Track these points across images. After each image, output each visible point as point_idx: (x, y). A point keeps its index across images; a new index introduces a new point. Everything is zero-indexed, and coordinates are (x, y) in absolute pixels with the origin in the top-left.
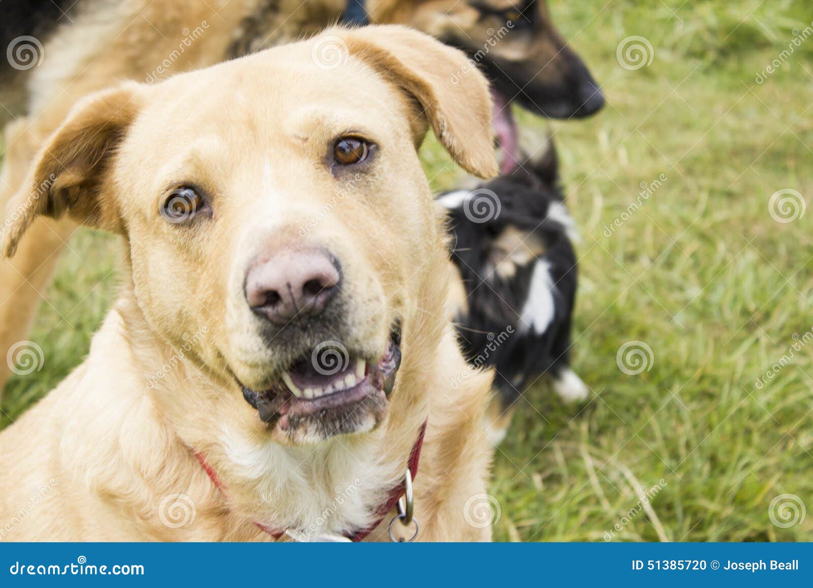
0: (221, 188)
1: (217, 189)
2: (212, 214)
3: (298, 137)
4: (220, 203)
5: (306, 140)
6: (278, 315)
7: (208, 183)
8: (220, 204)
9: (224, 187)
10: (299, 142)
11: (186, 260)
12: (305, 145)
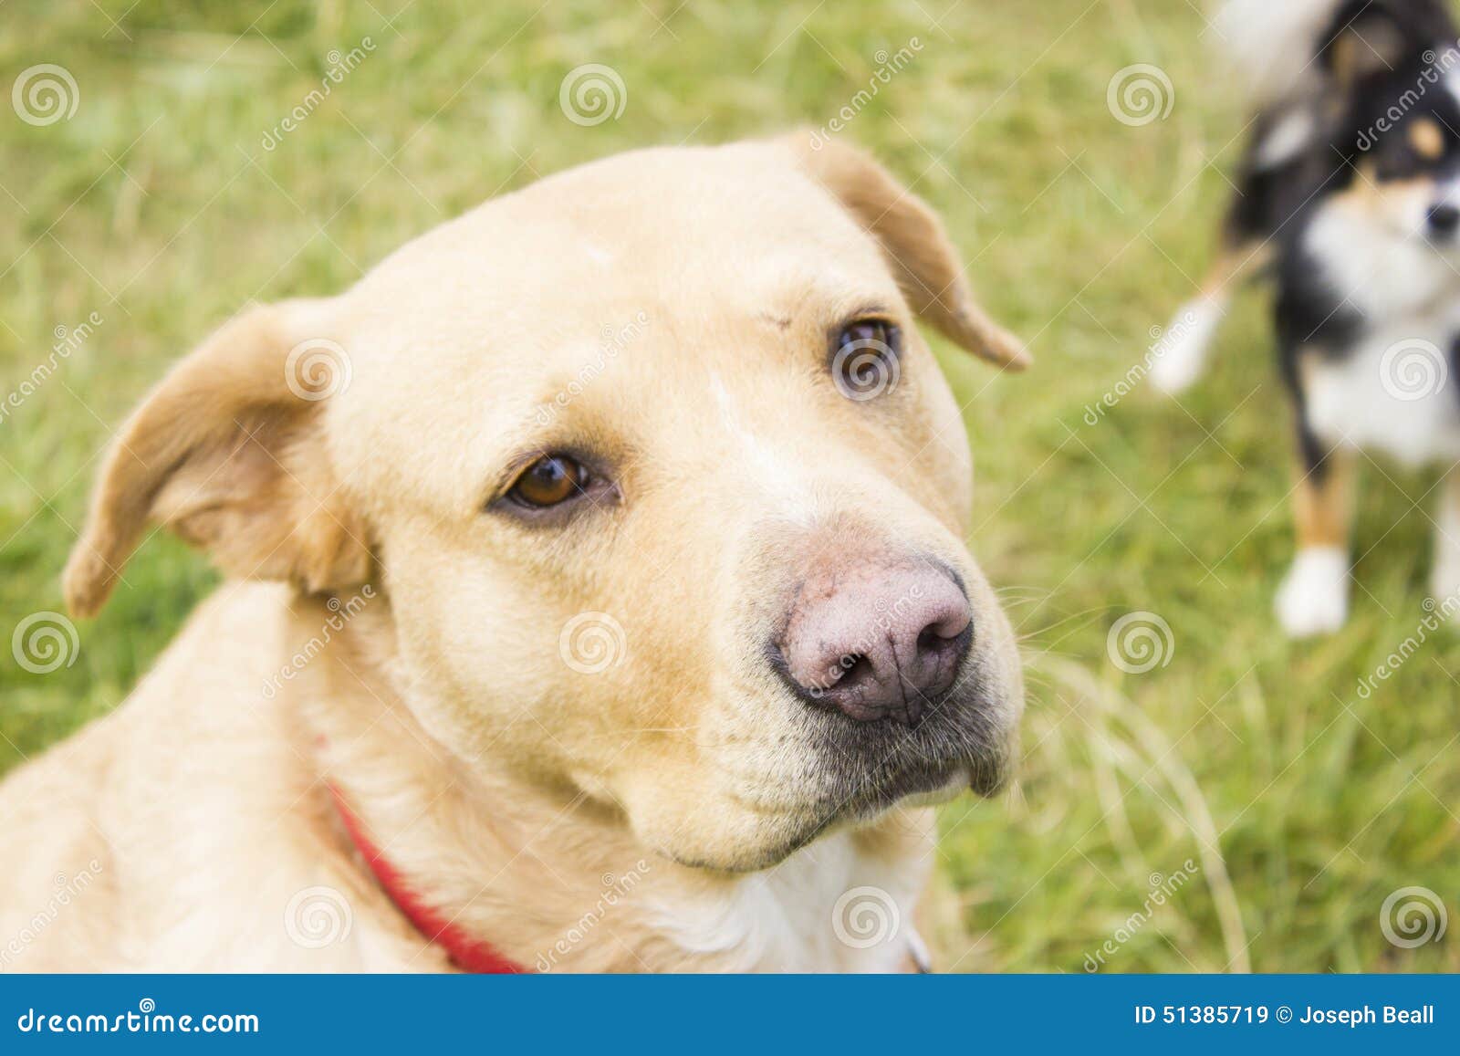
0: (634, 441)
1: (625, 445)
2: (617, 496)
3: (770, 319)
4: (633, 471)
5: (785, 324)
6: (863, 701)
7: (602, 436)
8: (634, 473)
9: (639, 439)
10: (775, 328)
11: (549, 593)
12: (787, 332)
